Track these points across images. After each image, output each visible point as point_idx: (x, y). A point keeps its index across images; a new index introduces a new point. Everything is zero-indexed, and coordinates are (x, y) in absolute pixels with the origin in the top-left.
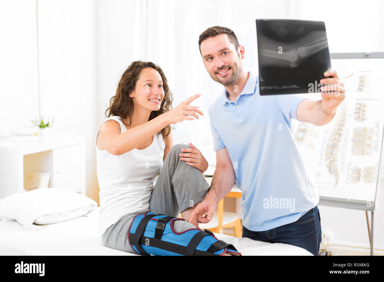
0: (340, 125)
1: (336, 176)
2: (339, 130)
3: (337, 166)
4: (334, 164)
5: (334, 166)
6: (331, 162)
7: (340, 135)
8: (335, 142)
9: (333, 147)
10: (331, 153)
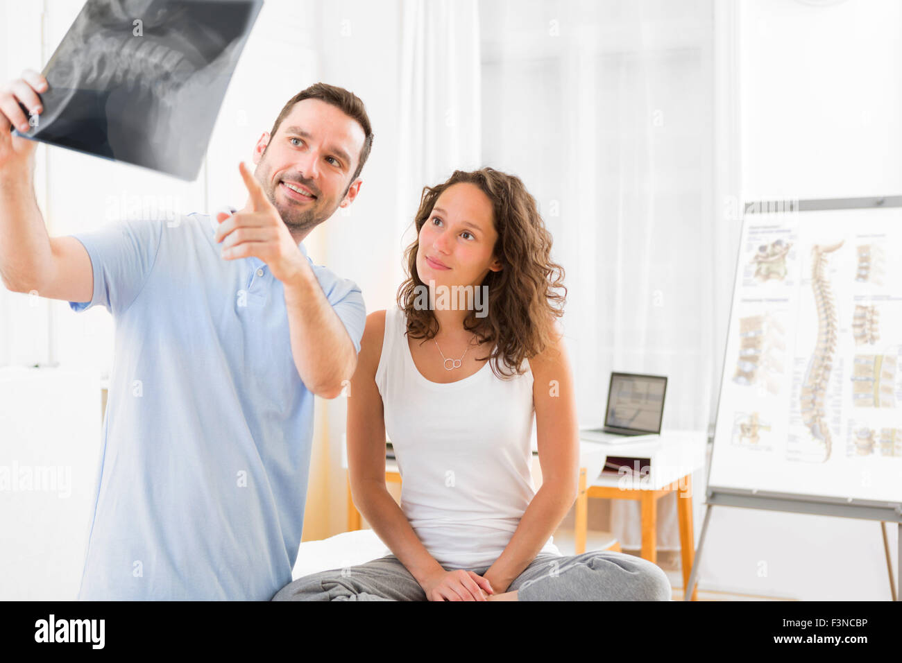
0: (826, 349)
1: (826, 443)
2: (823, 359)
3: (825, 425)
4: (820, 421)
5: (821, 426)
6: (814, 418)
7: (827, 368)
8: (818, 381)
9: (815, 391)
10: (813, 402)
